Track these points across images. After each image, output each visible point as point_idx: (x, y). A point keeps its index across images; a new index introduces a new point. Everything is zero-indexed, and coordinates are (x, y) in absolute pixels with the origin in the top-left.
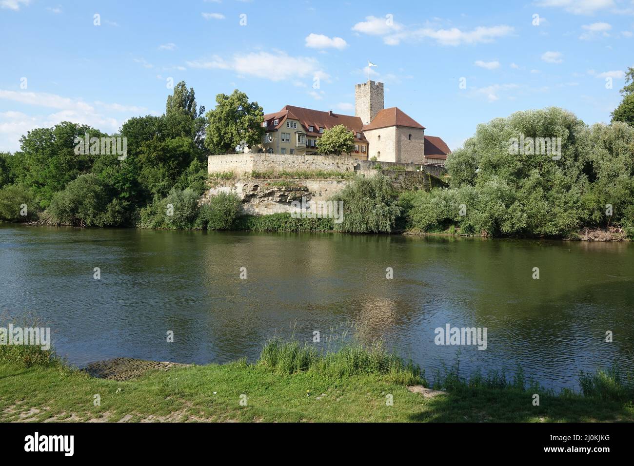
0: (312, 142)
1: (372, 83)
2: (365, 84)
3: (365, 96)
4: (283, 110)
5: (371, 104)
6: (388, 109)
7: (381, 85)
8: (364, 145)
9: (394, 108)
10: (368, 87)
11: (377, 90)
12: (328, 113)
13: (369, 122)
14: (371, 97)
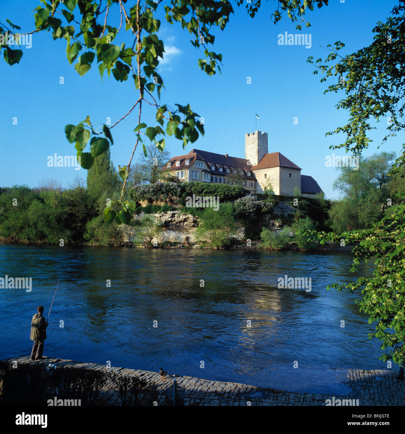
0: (213, 179)
1: (259, 133)
2: (254, 134)
3: (253, 143)
4: (191, 152)
5: (258, 149)
6: (272, 154)
7: (266, 135)
8: (253, 182)
9: (277, 153)
10: (256, 136)
11: (263, 139)
12: (224, 156)
13: (257, 164)
14: (259, 143)
